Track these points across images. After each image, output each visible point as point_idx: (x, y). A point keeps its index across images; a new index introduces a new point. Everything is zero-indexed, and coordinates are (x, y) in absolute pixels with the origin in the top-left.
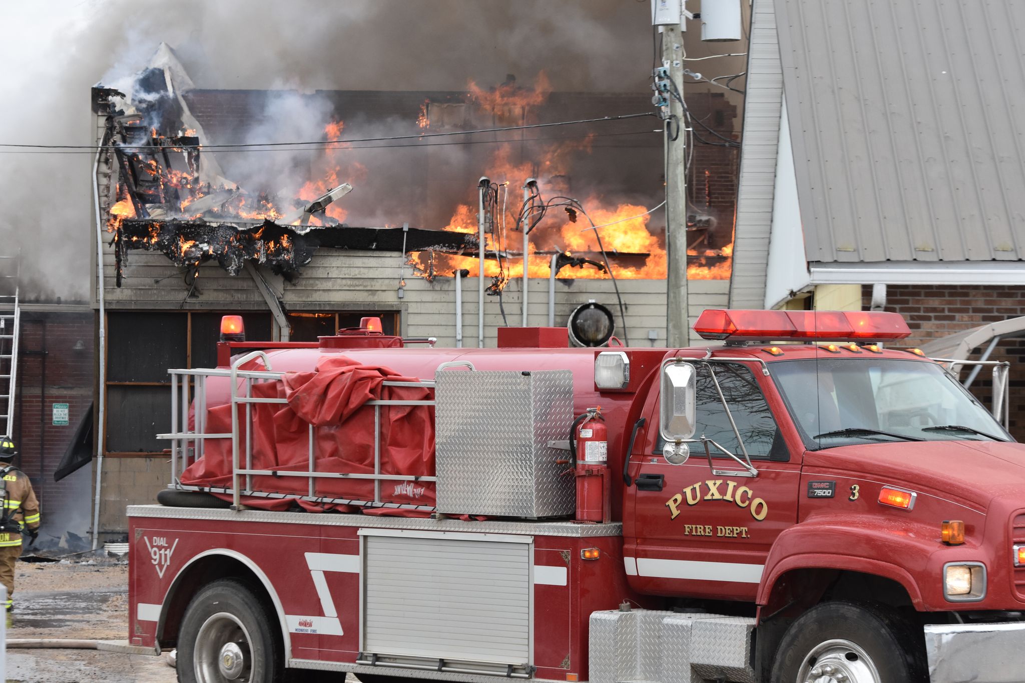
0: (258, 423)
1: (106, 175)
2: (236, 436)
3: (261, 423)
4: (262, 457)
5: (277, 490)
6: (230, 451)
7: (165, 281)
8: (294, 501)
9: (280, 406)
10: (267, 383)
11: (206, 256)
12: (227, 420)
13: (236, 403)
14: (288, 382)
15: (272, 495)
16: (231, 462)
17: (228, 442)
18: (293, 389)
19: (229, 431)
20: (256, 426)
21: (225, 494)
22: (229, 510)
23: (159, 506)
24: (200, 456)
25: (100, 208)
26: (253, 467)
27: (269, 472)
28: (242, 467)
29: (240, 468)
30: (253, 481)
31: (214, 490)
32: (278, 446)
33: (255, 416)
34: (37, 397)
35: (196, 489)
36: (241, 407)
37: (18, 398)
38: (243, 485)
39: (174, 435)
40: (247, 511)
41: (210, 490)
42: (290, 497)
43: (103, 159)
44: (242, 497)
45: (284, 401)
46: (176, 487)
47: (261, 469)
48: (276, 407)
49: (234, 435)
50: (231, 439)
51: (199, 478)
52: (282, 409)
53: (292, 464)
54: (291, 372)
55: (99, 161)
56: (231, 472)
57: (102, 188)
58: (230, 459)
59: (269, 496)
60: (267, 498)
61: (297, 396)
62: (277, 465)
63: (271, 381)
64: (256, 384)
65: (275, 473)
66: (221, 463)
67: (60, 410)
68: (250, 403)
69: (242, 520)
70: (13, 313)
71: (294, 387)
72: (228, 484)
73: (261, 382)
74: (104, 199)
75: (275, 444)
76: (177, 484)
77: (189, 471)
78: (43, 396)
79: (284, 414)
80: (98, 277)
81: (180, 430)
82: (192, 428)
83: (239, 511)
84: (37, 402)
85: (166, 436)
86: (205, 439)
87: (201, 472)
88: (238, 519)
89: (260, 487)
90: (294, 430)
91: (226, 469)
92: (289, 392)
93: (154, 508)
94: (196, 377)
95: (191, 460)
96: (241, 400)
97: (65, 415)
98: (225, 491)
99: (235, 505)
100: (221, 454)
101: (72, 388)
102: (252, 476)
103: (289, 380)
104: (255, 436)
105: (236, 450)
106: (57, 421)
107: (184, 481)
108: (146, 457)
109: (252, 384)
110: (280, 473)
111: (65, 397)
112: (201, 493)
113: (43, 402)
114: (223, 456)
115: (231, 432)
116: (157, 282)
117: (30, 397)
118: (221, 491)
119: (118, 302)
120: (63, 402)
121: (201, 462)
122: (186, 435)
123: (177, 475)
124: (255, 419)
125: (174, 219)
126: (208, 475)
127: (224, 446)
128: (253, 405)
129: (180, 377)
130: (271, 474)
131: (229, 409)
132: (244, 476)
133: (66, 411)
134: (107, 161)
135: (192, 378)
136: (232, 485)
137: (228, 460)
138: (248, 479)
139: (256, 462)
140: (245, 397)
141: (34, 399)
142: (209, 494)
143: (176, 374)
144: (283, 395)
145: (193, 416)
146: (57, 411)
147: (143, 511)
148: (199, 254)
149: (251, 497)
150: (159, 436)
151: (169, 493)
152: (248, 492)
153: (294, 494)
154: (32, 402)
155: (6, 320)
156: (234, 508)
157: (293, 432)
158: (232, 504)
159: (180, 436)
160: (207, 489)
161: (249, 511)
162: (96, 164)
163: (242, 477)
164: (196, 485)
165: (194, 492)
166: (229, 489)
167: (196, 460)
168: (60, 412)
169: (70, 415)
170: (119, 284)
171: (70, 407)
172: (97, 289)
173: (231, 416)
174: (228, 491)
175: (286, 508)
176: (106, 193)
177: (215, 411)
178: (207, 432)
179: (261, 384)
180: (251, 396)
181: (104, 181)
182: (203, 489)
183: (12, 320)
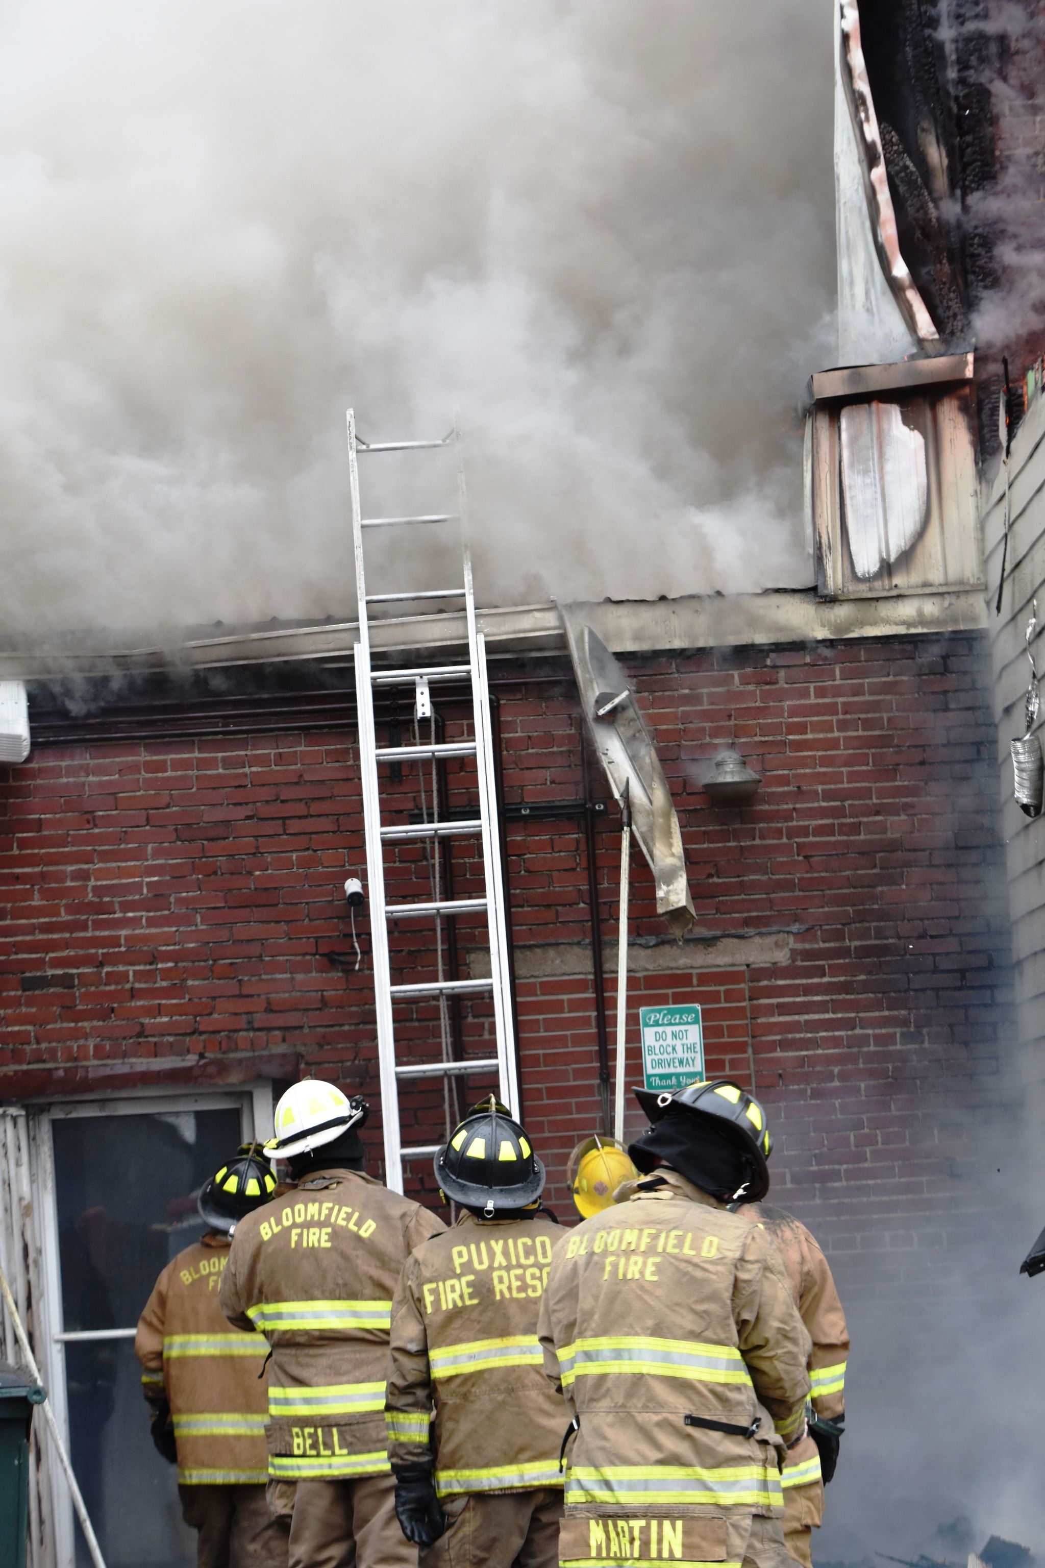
34: (579, 985)
67: (669, 1030)
78: (601, 983)
84: (575, 1005)
97: (691, 1048)
101: (708, 942)
106: (662, 1077)
111: (683, 979)
113: (601, 1004)
117: (548, 987)
120: (679, 999)
133: (694, 1034)
141: (565, 997)
146: (658, 1037)
154: (557, 1006)
155: (436, 689)
168: (670, 1041)
169: (708, 1049)
171: (707, 1015)
183: (464, 686)
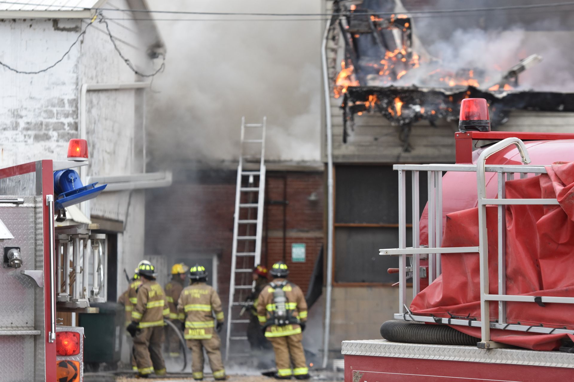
0: (514, 232)
1: (334, 51)
2: (484, 249)
3: (519, 232)
4: (520, 278)
5: (541, 321)
6: (476, 271)
7: (383, 139)
8: (566, 336)
9: (545, 209)
10: (525, 179)
11: (418, 117)
12: (472, 229)
13: (484, 206)
14: (556, 175)
15: (534, 329)
16: (477, 285)
17: (473, 259)
18: (564, 185)
19: (476, 243)
20: (511, 236)
21: (470, 327)
22: (475, 348)
23: (382, 342)
24: (435, 277)
25: (329, 78)
26: (507, 291)
27: (531, 299)
28: (493, 291)
29: (490, 293)
30: (508, 310)
31: (454, 322)
32: (542, 263)
33: (510, 223)
34: (280, 239)
35: (431, 320)
36: (491, 212)
37: (265, 240)
38: (494, 315)
39: (402, 250)
40: (499, 350)
41: (449, 321)
42: (559, 332)
43: (330, 36)
44: (493, 331)
45: (554, 201)
46: (404, 317)
47: (518, 294)
48: (539, 210)
49: (482, 249)
50: (478, 253)
51: (434, 306)
52: (547, 213)
53: (561, 286)
54: (560, 163)
55: (327, 38)
56: (477, 297)
57: (330, 61)
58: (476, 281)
59: (531, 330)
60: (527, 333)
61: (571, 193)
62: (541, 288)
63: (530, 176)
64: (511, 180)
65: (538, 300)
66: (464, 286)
67: (298, 249)
68: (503, 206)
69: (493, 361)
70: (259, 170)
71: (565, 183)
72: (473, 314)
73: (517, 177)
74: (331, 70)
75: (537, 260)
76: (407, 313)
77: (422, 297)
78: (285, 238)
79: (551, 220)
80: (326, 136)
81: (409, 243)
82: (424, 241)
83: (489, 349)
84: (280, 243)
85: (392, 251)
86: (443, 255)
87: (437, 297)
88: (488, 361)
89: (517, 317)
90: (563, 242)
91: (470, 294)
92: (558, 188)
93: (376, 345)
94: (429, 173)
95: (424, 283)
96: (491, 202)
97: (303, 253)
98: (470, 323)
99: (483, 341)
100: (465, 274)
101: (307, 231)
102: (506, 304)
103: (558, 173)
104: (510, 250)
105: (484, 267)
106: (296, 259)
107: (415, 309)
108: (369, 286)
109: (506, 180)
110: (545, 299)
111: (302, 239)
112: (438, 325)
113: (285, 242)
114: (466, 277)
115: (477, 244)
116: (376, 139)
117: (274, 239)
118: (465, 322)
119: (344, 156)
120: (300, 243)
121: (437, 285)
122: (417, 250)
123: (405, 302)
124: (511, 227)
125: (392, 86)
126: (446, 301)
127: (469, 263)
128: (507, 209)
129: (409, 174)
130: (534, 301)
131: (475, 214)
132: (496, 303)
133: (303, 250)
134: (334, 38)
135: (423, 175)
136: (480, 315)
137: (473, 283)
138: (500, 308)
139: (511, 284)
140: (497, 197)
141: (278, 241)
142: (448, 327)
143: (403, 171)
144: (551, 193)
145: (425, 227)
146: (296, 250)
147: (362, 348)
148: (412, 115)
149: (505, 331)
150: (383, 252)
151: (394, 325)
152: (501, 325)
153: (565, 328)
154: (276, 243)
155: (254, 176)
156: (482, 347)
157: (562, 244)
158: (480, 340)
159: (409, 250)
160: (445, 321)
161: (504, 350)
162: (324, 41)
163: (493, 304)
164: (431, 315)
165: (428, 325)
166: (475, 320)
167: (430, 282)
168: (298, 251)
169: (306, 254)
170: (345, 141)
171: (306, 247)
172: (326, 145)
173: (477, 224)
174: (474, 323)
175: (553, 347)
176: (333, 65)
177: (456, 217)
178: (444, 245)
179: (518, 181)
180: (505, 197)
181: (332, 55)
182: (441, 320)
183: (259, 177)
